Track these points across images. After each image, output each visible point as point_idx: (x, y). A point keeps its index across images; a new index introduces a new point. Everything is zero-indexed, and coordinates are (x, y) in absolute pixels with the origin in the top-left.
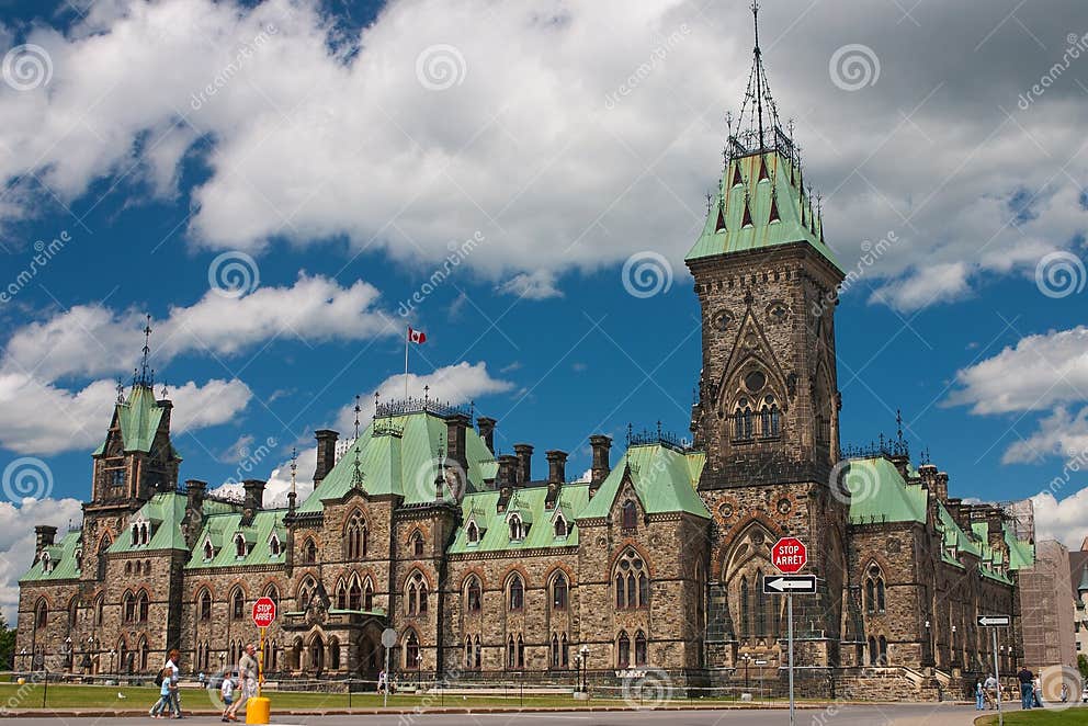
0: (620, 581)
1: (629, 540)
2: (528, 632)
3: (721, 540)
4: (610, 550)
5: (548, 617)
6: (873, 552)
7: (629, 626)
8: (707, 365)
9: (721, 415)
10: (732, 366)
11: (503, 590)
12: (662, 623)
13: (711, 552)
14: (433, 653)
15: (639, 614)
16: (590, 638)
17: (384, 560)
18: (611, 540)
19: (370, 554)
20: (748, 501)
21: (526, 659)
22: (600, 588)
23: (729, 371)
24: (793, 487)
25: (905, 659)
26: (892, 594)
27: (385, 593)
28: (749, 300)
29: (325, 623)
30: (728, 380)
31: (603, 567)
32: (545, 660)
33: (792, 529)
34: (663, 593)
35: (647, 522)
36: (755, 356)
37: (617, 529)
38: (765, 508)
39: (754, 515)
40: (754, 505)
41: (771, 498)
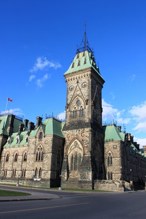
0: (37, 154)
1: (40, 142)
2: (17, 167)
3: (67, 144)
4: (35, 145)
5: (22, 163)
6: (109, 149)
7: (38, 166)
8: (67, 99)
9: (69, 111)
10: (73, 99)
11: (13, 156)
12: (46, 165)
13: (64, 147)
15: (41, 163)
16: (29, 169)
18: (36, 142)
20: (74, 133)
21: (16, 174)
22: (32, 155)
23: (72, 100)
24: (86, 129)
25: (117, 178)
26: (114, 160)
28: (78, 82)
30: (72, 103)
31: (33, 150)
33: (85, 140)
34: (47, 157)
35: (44, 137)
36: (78, 96)
37: (37, 139)
38: (78, 135)
39: (76, 137)
40: (76, 134)
41: (80, 132)
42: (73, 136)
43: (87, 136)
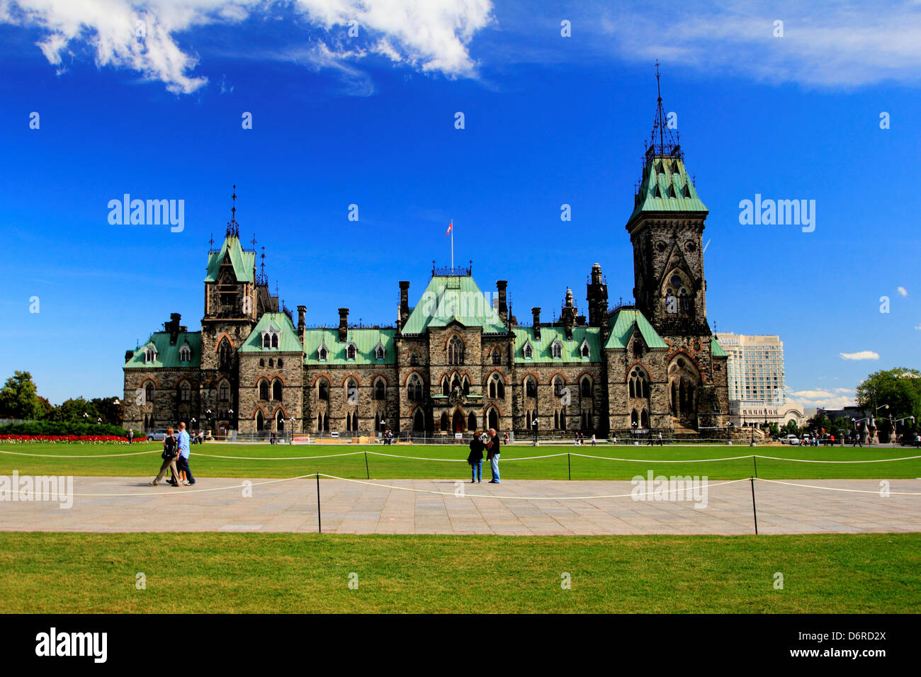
0: (631, 382)
1: (638, 361)
2: (568, 408)
4: (627, 366)
7: (638, 406)
11: (550, 385)
12: (657, 405)
14: (510, 421)
15: (644, 400)
16: (616, 413)
17: (477, 365)
18: (627, 361)
19: (467, 362)
22: (621, 387)
23: (665, 274)
24: (701, 337)
27: (478, 385)
29: (464, 403)
30: (664, 279)
32: (579, 424)
34: (657, 390)
35: (648, 352)
38: (687, 347)
39: (681, 350)
40: (681, 345)
41: (690, 342)
42: (675, 349)
43: (704, 351)
